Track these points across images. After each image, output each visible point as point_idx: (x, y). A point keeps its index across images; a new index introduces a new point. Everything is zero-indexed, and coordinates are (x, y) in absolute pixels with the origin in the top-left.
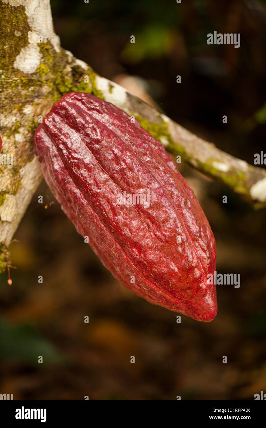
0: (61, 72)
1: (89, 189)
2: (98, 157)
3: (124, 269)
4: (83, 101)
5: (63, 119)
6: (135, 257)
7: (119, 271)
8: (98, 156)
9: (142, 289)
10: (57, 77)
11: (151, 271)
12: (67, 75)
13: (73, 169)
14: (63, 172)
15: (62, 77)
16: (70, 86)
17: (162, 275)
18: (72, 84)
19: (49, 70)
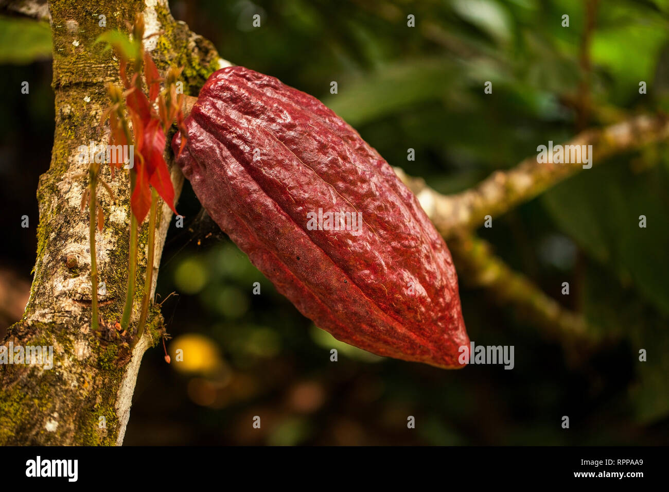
0: (185, 47)
1: (290, 194)
2: (295, 149)
3: (349, 305)
4: (248, 76)
5: (228, 104)
6: (369, 282)
7: (341, 309)
8: (295, 147)
9: (376, 331)
10: (181, 55)
11: (393, 299)
12: (193, 51)
13: (262, 169)
14: (244, 177)
15: (188, 55)
16: (197, 68)
17: (408, 303)
18: (199, 64)
19: (171, 46)
